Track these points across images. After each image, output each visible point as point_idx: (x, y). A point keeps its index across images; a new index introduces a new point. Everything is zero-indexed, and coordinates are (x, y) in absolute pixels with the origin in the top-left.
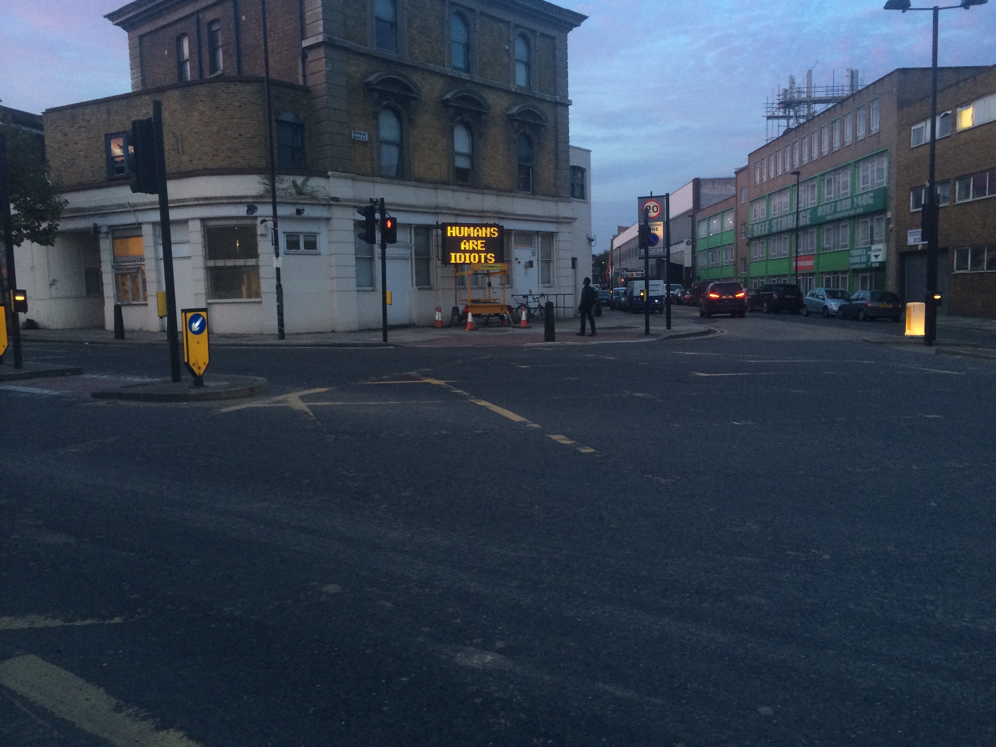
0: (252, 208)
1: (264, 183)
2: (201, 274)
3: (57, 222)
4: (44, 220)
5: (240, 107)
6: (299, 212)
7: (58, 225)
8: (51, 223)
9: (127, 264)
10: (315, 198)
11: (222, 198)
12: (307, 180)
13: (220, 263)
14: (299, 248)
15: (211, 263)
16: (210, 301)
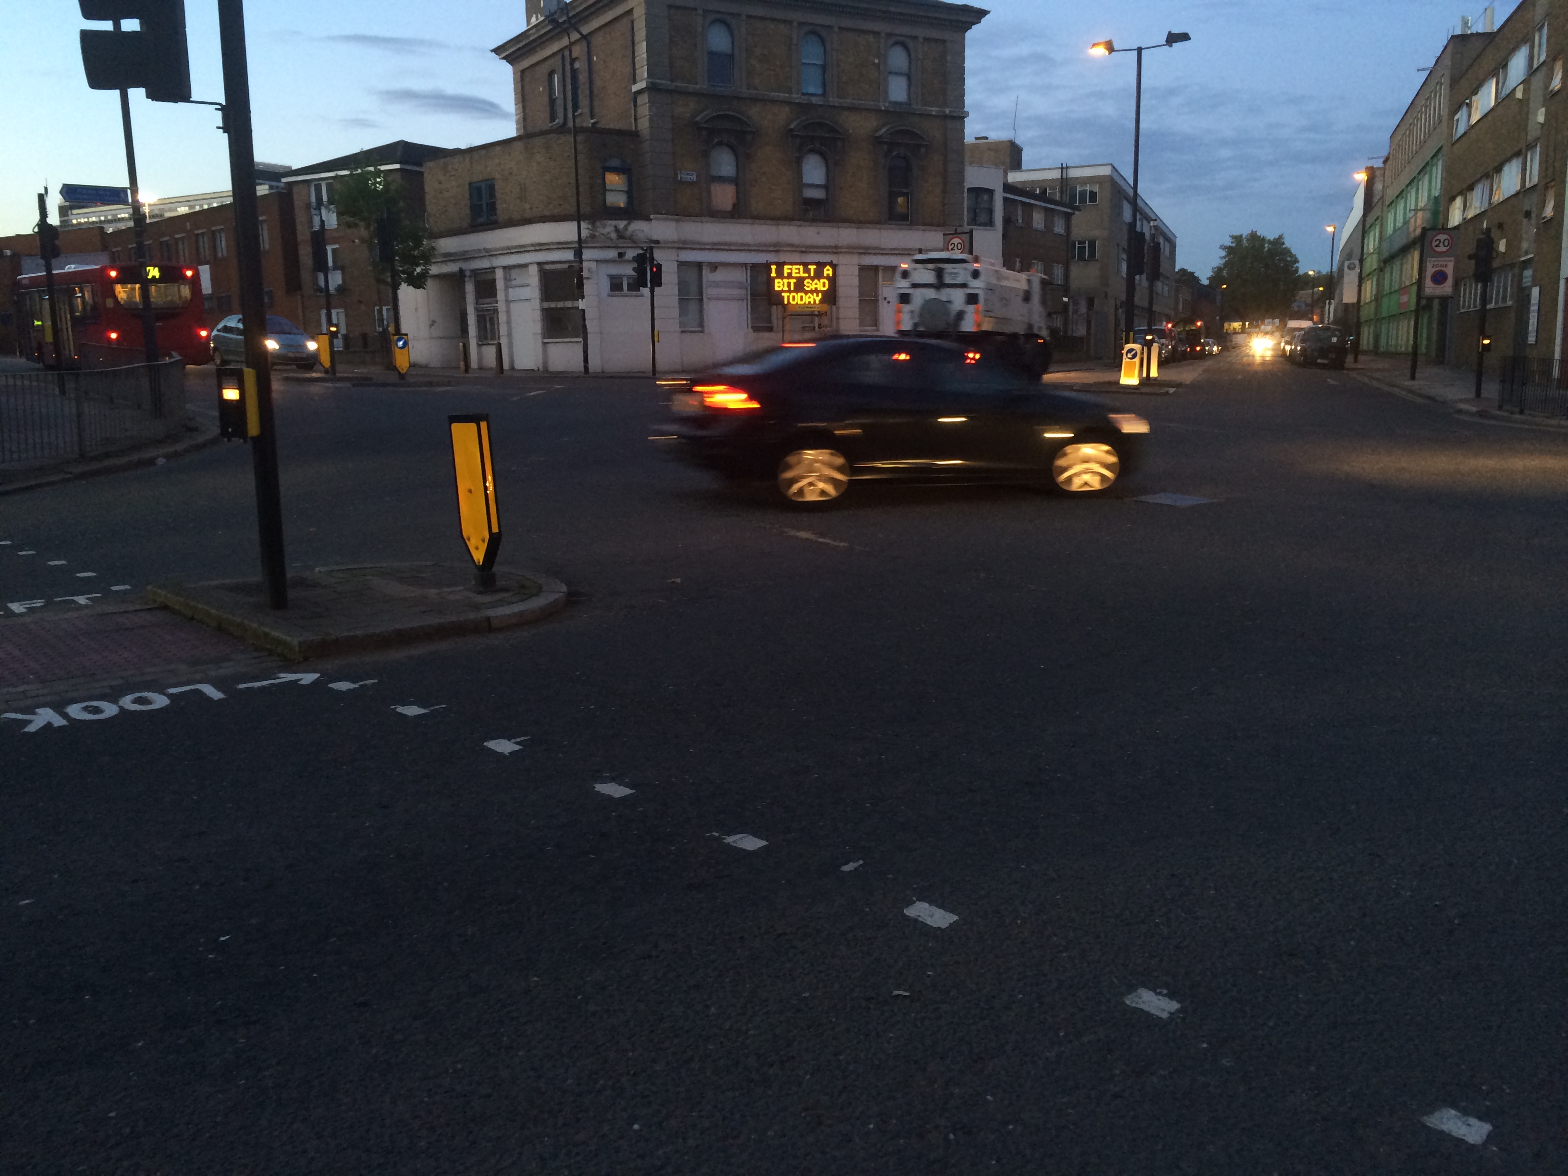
0: (579, 254)
1: (588, 228)
2: (537, 315)
3: (429, 267)
4: (418, 265)
5: (569, 156)
6: (621, 255)
7: (430, 269)
8: (424, 268)
9: (486, 306)
10: (634, 242)
11: (553, 244)
12: (629, 224)
13: (553, 305)
14: (622, 290)
15: (546, 305)
16: (546, 341)
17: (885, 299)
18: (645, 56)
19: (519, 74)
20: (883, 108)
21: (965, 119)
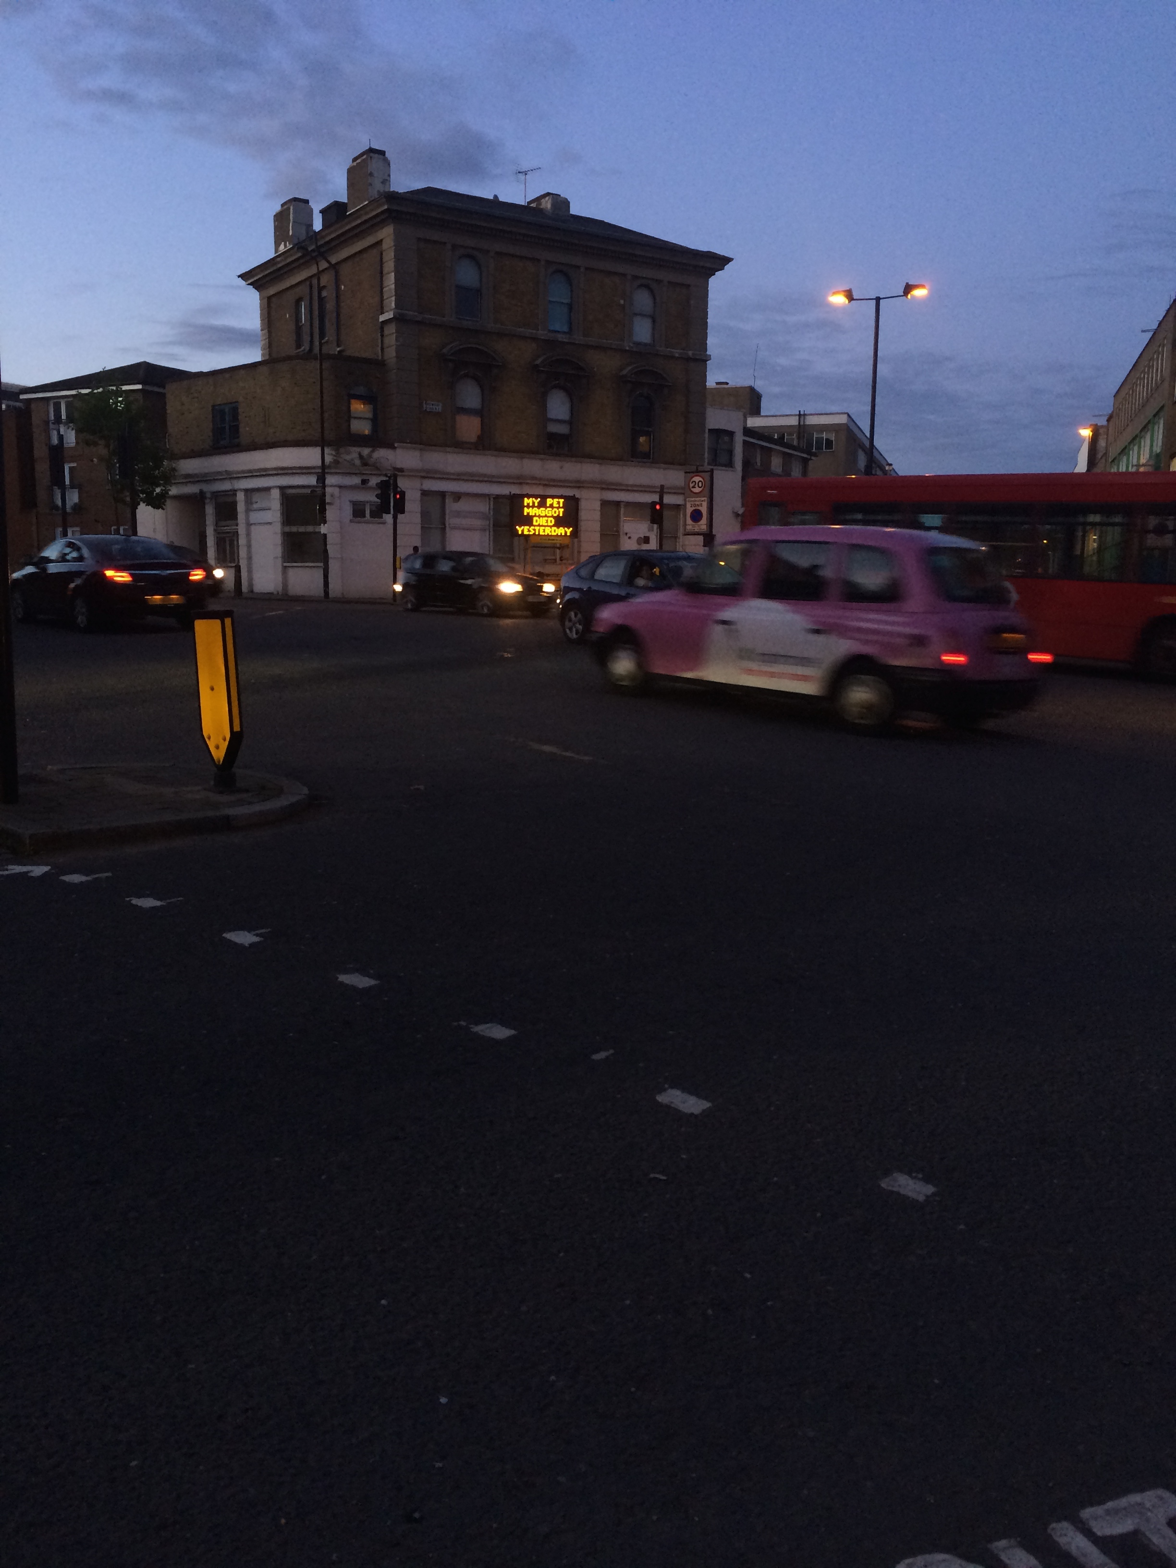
0: (321, 479)
1: (332, 454)
2: (278, 539)
3: (170, 488)
4: (158, 485)
5: (314, 383)
6: (364, 482)
7: (170, 490)
8: (164, 488)
9: (226, 528)
10: (378, 469)
11: (295, 468)
12: (373, 451)
13: (294, 529)
14: (364, 516)
15: (287, 529)
16: (285, 564)
17: (626, 534)
18: (393, 286)
19: (266, 300)
20: (627, 348)
21: (708, 362)
